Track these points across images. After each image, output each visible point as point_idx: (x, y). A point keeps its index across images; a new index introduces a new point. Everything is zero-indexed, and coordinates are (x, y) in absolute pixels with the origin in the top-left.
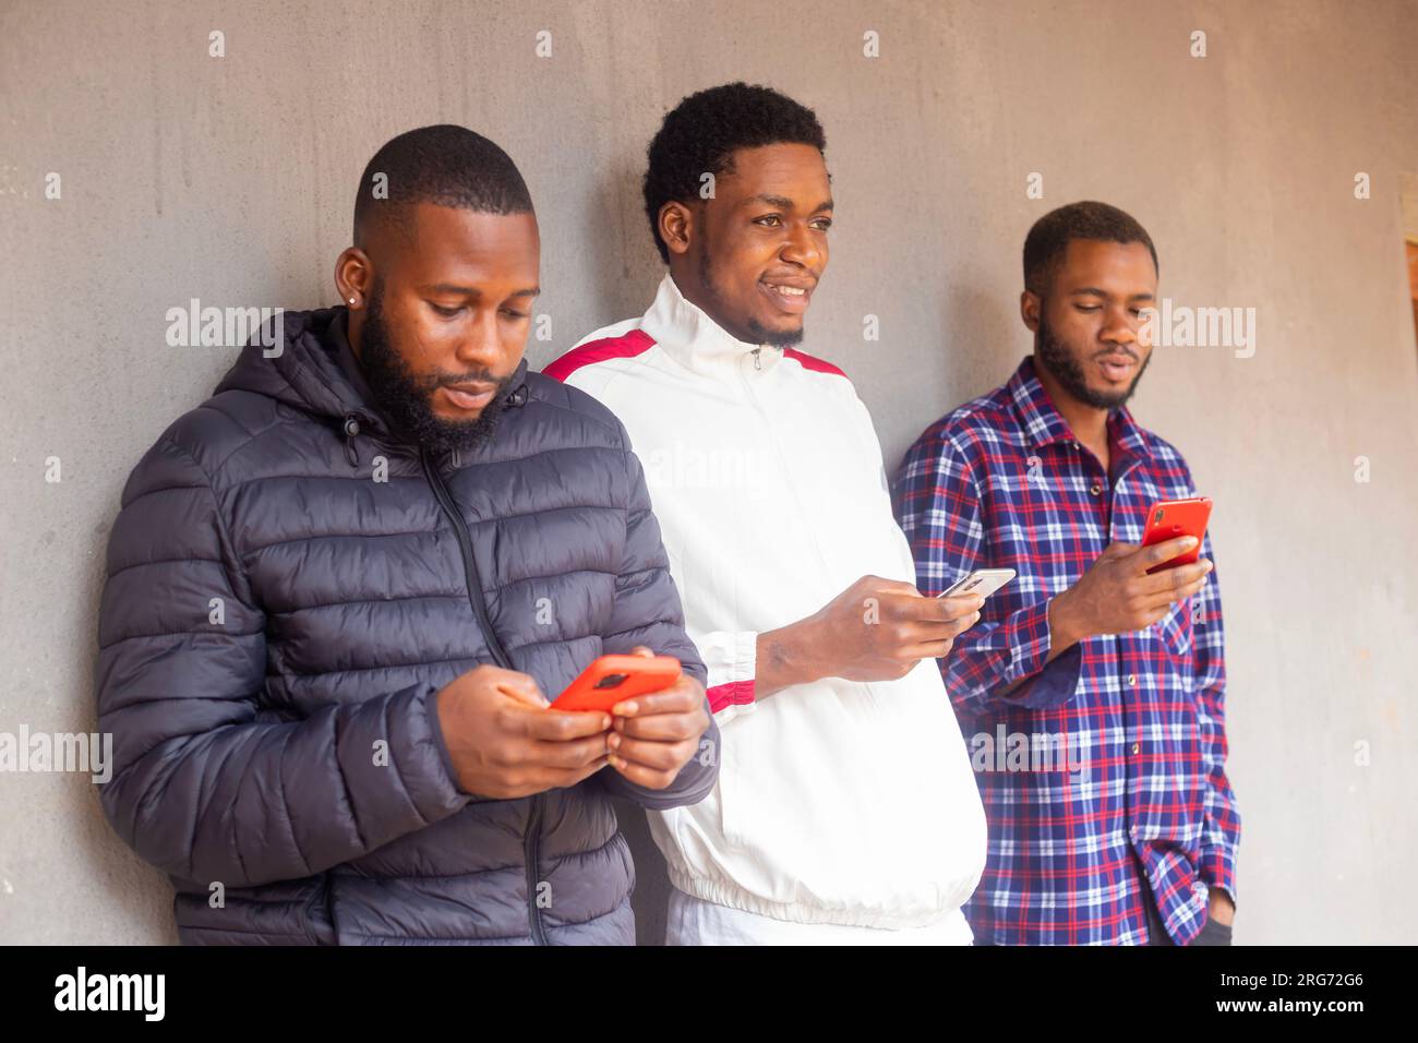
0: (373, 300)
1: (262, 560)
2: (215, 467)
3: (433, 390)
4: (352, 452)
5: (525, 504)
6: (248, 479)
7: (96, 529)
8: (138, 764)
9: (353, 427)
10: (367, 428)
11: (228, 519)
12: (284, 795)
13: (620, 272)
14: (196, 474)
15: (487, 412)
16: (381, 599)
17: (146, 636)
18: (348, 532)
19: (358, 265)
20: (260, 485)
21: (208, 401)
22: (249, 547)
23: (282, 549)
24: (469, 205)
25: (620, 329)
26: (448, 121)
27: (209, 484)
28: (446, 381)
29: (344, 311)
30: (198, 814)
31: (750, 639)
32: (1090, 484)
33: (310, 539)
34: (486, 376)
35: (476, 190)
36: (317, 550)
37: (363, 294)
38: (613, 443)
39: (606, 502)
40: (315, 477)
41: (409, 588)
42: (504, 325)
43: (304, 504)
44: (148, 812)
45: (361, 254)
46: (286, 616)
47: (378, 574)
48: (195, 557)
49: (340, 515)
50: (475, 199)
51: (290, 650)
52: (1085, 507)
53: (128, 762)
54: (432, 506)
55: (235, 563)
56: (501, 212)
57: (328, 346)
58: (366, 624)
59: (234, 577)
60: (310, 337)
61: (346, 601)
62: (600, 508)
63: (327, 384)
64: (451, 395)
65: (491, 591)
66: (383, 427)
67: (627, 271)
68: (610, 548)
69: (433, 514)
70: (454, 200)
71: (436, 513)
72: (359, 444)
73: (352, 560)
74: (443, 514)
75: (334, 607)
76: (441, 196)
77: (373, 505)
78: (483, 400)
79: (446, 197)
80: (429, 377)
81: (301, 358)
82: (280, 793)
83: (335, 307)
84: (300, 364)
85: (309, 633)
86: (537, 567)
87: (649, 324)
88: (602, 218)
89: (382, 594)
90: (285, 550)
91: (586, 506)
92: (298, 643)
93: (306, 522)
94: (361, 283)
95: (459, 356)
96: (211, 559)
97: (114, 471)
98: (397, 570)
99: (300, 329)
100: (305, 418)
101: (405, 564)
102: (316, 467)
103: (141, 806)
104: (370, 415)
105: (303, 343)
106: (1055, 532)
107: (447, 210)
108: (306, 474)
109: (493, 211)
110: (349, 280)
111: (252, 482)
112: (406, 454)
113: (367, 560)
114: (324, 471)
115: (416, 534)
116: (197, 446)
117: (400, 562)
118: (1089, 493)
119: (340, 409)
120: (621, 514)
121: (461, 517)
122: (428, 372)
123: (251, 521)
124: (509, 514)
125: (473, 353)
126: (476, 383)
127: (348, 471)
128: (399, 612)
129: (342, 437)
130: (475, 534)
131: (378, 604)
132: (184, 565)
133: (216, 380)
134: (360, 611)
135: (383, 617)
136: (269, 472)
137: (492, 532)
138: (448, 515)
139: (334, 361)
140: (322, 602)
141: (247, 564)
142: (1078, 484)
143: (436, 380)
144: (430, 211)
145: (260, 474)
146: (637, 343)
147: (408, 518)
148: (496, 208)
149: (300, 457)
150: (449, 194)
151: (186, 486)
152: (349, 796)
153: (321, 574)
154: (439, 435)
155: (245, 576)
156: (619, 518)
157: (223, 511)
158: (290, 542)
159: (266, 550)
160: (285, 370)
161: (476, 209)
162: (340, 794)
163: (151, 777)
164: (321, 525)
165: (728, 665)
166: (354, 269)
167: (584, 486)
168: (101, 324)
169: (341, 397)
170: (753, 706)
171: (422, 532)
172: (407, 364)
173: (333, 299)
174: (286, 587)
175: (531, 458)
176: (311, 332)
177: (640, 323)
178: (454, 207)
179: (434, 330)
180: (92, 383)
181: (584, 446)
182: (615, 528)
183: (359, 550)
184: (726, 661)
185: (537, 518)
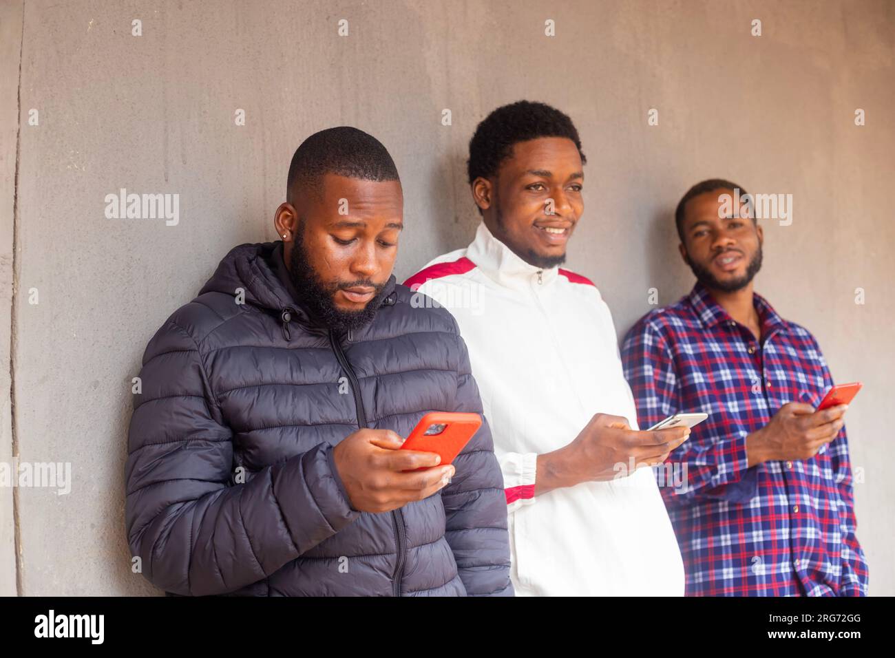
0: (298, 235)
1: (230, 399)
2: (201, 339)
3: (335, 292)
4: (287, 333)
5: (394, 366)
6: (221, 346)
7: (125, 380)
8: (152, 522)
9: (287, 317)
10: (295, 317)
11: (209, 371)
12: (243, 524)
13: (452, 220)
14: (188, 343)
15: (370, 305)
16: (305, 424)
17: (157, 444)
18: (284, 382)
19: (289, 214)
20: (229, 351)
21: (195, 299)
22: (222, 390)
23: (242, 392)
24: (357, 175)
25: (453, 257)
26: (346, 125)
27: (197, 349)
28: (344, 287)
29: (281, 244)
30: (191, 547)
31: (533, 457)
32: (747, 347)
33: (260, 386)
34: (369, 283)
35: (362, 166)
36: (265, 393)
37: (292, 232)
38: (450, 330)
39: (444, 365)
40: (263, 347)
41: (321, 417)
42: (380, 250)
43: (257, 364)
44: (159, 551)
45: (291, 207)
46: (245, 434)
47: (303, 409)
48: (188, 395)
49: (279, 371)
50: (361, 171)
51: (247, 457)
52: (746, 360)
53: (147, 522)
54: (336, 367)
55: (212, 399)
56: (377, 180)
57: (272, 265)
58: (296, 440)
59: (213, 409)
60: (261, 260)
61: (282, 425)
62: (441, 370)
63: (271, 289)
64: (347, 295)
65: (372, 421)
66: (305, 317)
67: (457, 220)
68: (446, 396)
69: (337, 372)
70: (348, 172)
71: (339, 372)
72: (291, 328)
73: (287, 401)
74: (343, 372)
75: (275, 429)
76: (340, 169)
77: (299, 365)
78: (367, 297)
79: (343, 170)
80: (332, 283)
81: (255, 273)
82: (241, 523)
83: (275, 242)
84: (254, 276)
85: (259, 445)
86: (401, 408)
87: (472, 253)
88: (441, 187)
89: (305, 421)
90: (245, 393)
91: (432, 369)
92: (252, 452)
93: (258, 375)
94: (291, 225)
95: (351, 270)
96: (199, 396)
97: (136, 343)
98: (315, 407)
99: (255, 254)
100: (257, 311)
101: (320, 403)
102: (265, 341)
103: (155, 548)
104: (298, 309)
105: (256, 263)
106: (726, 375)
107: (344, 178)
108: (258, 345)
109: (373, 179)
110: (283, 223)
111: (226, 348)
112: (322, 334)
113: (296, 400)
114: (270, 344)
115: (326, 384)
116: (190, 326)
117: (317, 402)
118: (748, 352)
119: (278, 304)
120: (454, 374)
121: (354, 374)
122: (332, 280)
123: (223, 374)
124: (385, 373)
125: (360, 267)
126: (362, 287)
127: (284, 344)
128: (316, 433)
129: (280, 323)
130: (362, 385)
131: (303, 427)
132: (181, 399)
133: (200, 286)
134: (292, 431)
135: (306, 436)
136: (236, 344)
137: (374, 383)
138: (346, 372)
139: (275, 274)
140: (267, 426)
141: (220, 401)
142: (740, 347)
143: (337, 285)
144: (333, 178)
145: (229, 344)
146: (464, 266)
147: (321, 375)
148: (374, 177)
149: (254, 334)
150: (345, 168)
151: (183, 350)
152: (284, 519)
153: (268, 408)
154: (339, 320)
155: (219, 407)
156: (452, 377)
157: (206, 367)
158: (248, 387)
159: (233, 391)
160: (245, 279)
161: (361, 178)
162: (279, 517)
163: (161, 529)
164: (267, 378)
165: (517, 475)
166: (287, 216)
167: (431, 356)
168: (129, 250)
169: (279, 297)
170: (533, 500)
171: (330, 383)
172: (319, 276)
173: (274, 237)
174: (245, 416)
175: (398, 338)
176: (261, 256)
177: (466, 252)
178: (348, 176)
179: (337, 254)
180: (124, 288)
181: (431, 331)
182: (449, 383)
183: (291, 394)
184: (516, 471)
185: (402, 375)
